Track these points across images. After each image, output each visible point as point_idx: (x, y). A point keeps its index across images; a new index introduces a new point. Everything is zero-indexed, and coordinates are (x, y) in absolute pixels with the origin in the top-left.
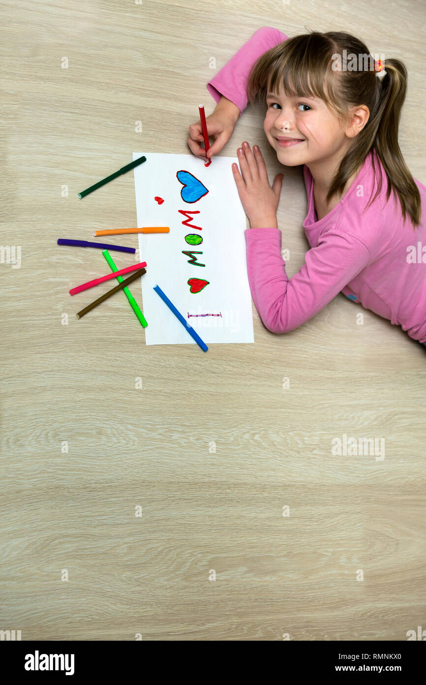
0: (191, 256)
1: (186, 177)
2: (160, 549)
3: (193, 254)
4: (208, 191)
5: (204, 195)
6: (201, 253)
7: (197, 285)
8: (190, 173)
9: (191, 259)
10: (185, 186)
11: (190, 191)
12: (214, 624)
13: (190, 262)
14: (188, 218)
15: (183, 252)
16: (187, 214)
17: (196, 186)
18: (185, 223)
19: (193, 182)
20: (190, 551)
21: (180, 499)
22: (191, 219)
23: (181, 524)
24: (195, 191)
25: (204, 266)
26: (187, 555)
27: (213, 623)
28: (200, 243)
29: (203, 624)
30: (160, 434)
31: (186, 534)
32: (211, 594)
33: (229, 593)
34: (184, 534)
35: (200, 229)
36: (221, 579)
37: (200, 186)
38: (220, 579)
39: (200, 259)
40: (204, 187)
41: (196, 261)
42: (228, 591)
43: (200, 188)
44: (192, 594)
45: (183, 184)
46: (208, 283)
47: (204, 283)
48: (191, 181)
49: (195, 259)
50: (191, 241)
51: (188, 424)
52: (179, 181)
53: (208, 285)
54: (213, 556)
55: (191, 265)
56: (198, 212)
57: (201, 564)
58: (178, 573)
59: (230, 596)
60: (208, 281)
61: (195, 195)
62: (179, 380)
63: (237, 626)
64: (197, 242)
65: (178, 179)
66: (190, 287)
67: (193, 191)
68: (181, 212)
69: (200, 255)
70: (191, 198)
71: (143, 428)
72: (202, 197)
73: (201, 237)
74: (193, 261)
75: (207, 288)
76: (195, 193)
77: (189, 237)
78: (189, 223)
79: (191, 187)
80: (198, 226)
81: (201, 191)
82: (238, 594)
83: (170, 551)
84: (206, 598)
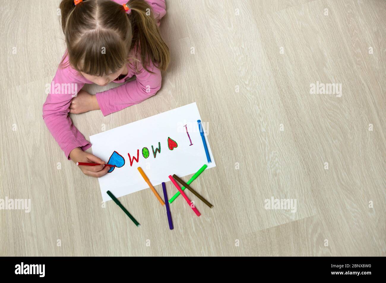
2: (330, 121)
3: (155, 151)
4: (115, 151)
5: (118, 153)
6: (152, 147)
7: (172, 144)
9: (158, 152)
12: (361, 78)
13: (159, 152)
14: (134, 160)
15: (155, 157)
16: (132, 161)
17: (114, 159)
18: (137, 161)
19: (112, 161)
20: (325, 104)
21: (298, 117)
22: (134, 158)
23: (312, 113)
24: (117, 159)
25: (159, 143)
26: (328, 104)
28: (147, 148)
29: (363, 84)
30: (265, 139)
31: (316, 108)
37: (113, 157)
39: (156, 146)
40: (112, 155)
41: (158, 148)
42: (340, 76)
43: (114, 156)
44: (349, 96)
45: (114, 167)
47: (170, 140)
50: (147, 154)
51: (254, 124)
52: (113, 170)
53: (170, 138)
55: (161, 150)
56: (129, 154)
58: (339, 107)
59: (343, 73)
60: (168, 138)
61: (119, 158)
62: (231, 137)
63: (359, 64)
64: (146, 151)
66: (174, 148)
67: (117, 161)
68: (131, 165)
70: (121, 161)
73: (143, 149)
74: (159, 150)
75: (172, 138)
77: (145, 156)
78: (136, 158)
79: (115, 162)
80: (137, 152)
81: (116, 156)
82: (340, 69)
83: (329, 115)
84: (348, 86)
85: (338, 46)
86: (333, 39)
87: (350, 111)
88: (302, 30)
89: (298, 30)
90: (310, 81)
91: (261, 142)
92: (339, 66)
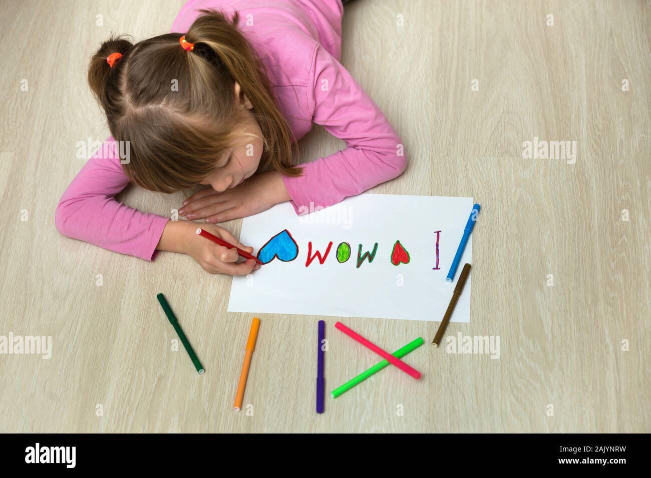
0: (364, 258)
1: (265, 253)
2: (514, 400)
3: (362, 256)
4: (286, 229)
5: (290, 236)
6: (361, 246)
7: (400, 255)
8: (262, 249)
9: (367, 259)
10: (276, 255)
11: (283, 250)
12: (607, 333)
13: (370, 260)
14: (317, 257)
15: (358, 266)
16: (311, 257)
17: (278, 243)
18: (322, 261)
19: (273, 246)
20: (516, 363)
21: (450, 372)
22: (318, 253)
23: (482, 372)
24: (284, 244)
25: (376, 244)
26: (521, 365)
27: (605, 335)
28: (349, 246)
29: (607, 346)
30: (369, 397)
31: (495, 367)
32: (569, 337)
33: (568, 313)
34: (495, 368)
35: (331, 244)
36: (551, 322)
37: (278, 239)
38: (550, 325)
39: (368, 248)
40: (279, 234)
41: (371, 252)
42: (565, 316)
43: (281, 238)
44: (569, 360)
45: (274, 258)
46: (398, 241)
47: (398, 246)
48: (270, 249)
49: (368, 253)
50: (346, 256)
52: (269, 262)
53: (400, 242)
54: (522, 332)
55: (374, 259)
56: (310, 244)
57: (532, 347)
58: (543, 378)
59: (572, 312)
60: (396, 242)
61: (289, 245)
64: (347, 249)
65: (267, 263)
66: (401, 263)
67: (283, 247)
68: (308, 264)
69: (362, 248)
70: (292, 250)
71: (360, 419)
72: (291, 238)
73: (341, 244)
74: (371, 257)
75: (403, 244)
76: (286, 245)
77: (340, 258)
78: (322, 256)
79: (278, 250)
80: (327, 246)
81: (284, 238)
82: (569, 302)
83: (515, 386)
84: (574, 343)
85: (581, 257)
86: (574, 241)
87: (563, 392)
88: (517, 207)
89: (509, 204)
90: (499, 309)
91: (358, 400)
92: (569, 297)
